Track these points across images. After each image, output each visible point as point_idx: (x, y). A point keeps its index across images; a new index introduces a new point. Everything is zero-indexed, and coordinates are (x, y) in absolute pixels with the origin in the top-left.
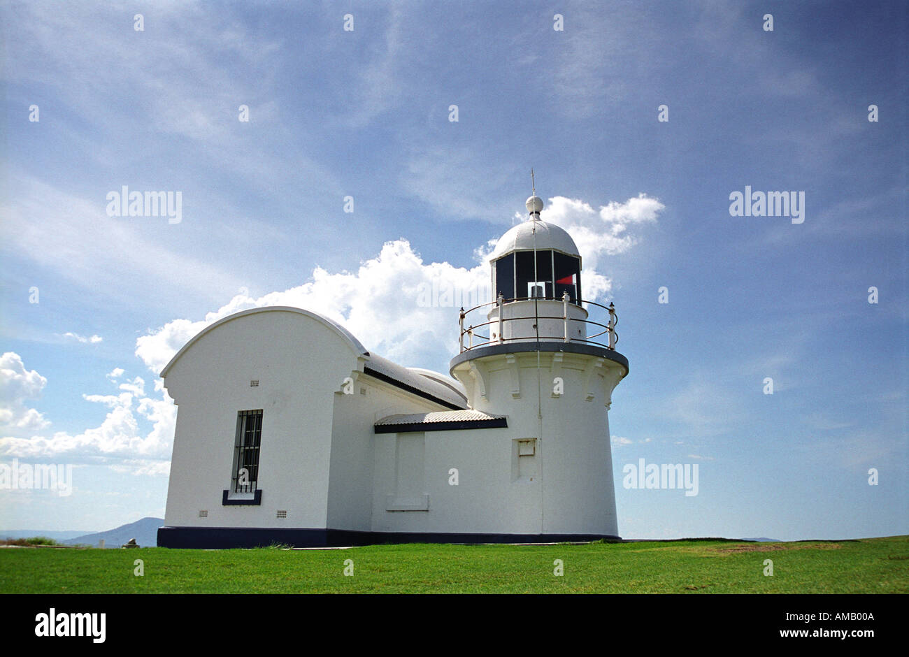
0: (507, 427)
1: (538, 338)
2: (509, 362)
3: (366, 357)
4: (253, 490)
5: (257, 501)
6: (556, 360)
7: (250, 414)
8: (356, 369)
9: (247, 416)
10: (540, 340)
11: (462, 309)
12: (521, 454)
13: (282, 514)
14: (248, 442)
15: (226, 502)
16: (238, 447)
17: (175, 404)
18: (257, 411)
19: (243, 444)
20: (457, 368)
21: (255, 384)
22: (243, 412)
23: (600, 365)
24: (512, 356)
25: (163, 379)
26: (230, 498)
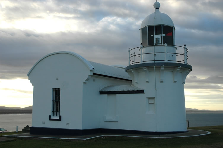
0: (144, 93)
1: (154, 61)
2: (144, 70)
3: (93, 70)
4: (59, 115)
5: (60, 119)
6: (161, 69)
7: (56, 89)
8: (89, 74)
9: (56, 90)
10: (155, 62)
11: (129, 49)
12: (150, 103)
13: (68, 124)
14: (56, 99)
15: (50, 119)
16: (53, 101)
17: (33, 85)
18: (59, 88)
19: (55, 100)
20: (128, 71)
21: (57, 79)
22: (54, 89)
23: (179, 70)
24: (145, 68)
25: (28, 77)
26: (51, 118)
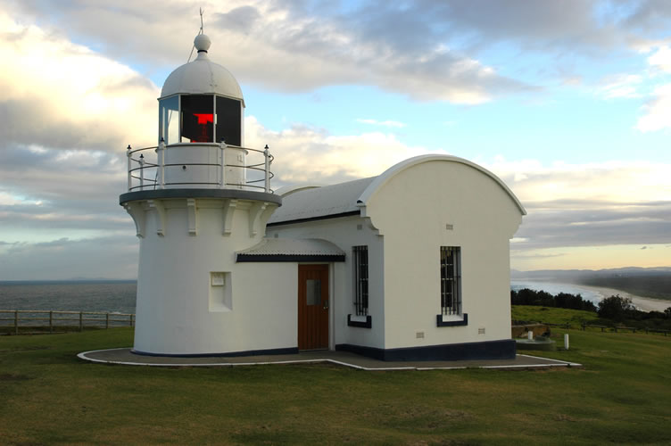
5: (464, 323)
13: (482, 331)
26: (444, 320)
